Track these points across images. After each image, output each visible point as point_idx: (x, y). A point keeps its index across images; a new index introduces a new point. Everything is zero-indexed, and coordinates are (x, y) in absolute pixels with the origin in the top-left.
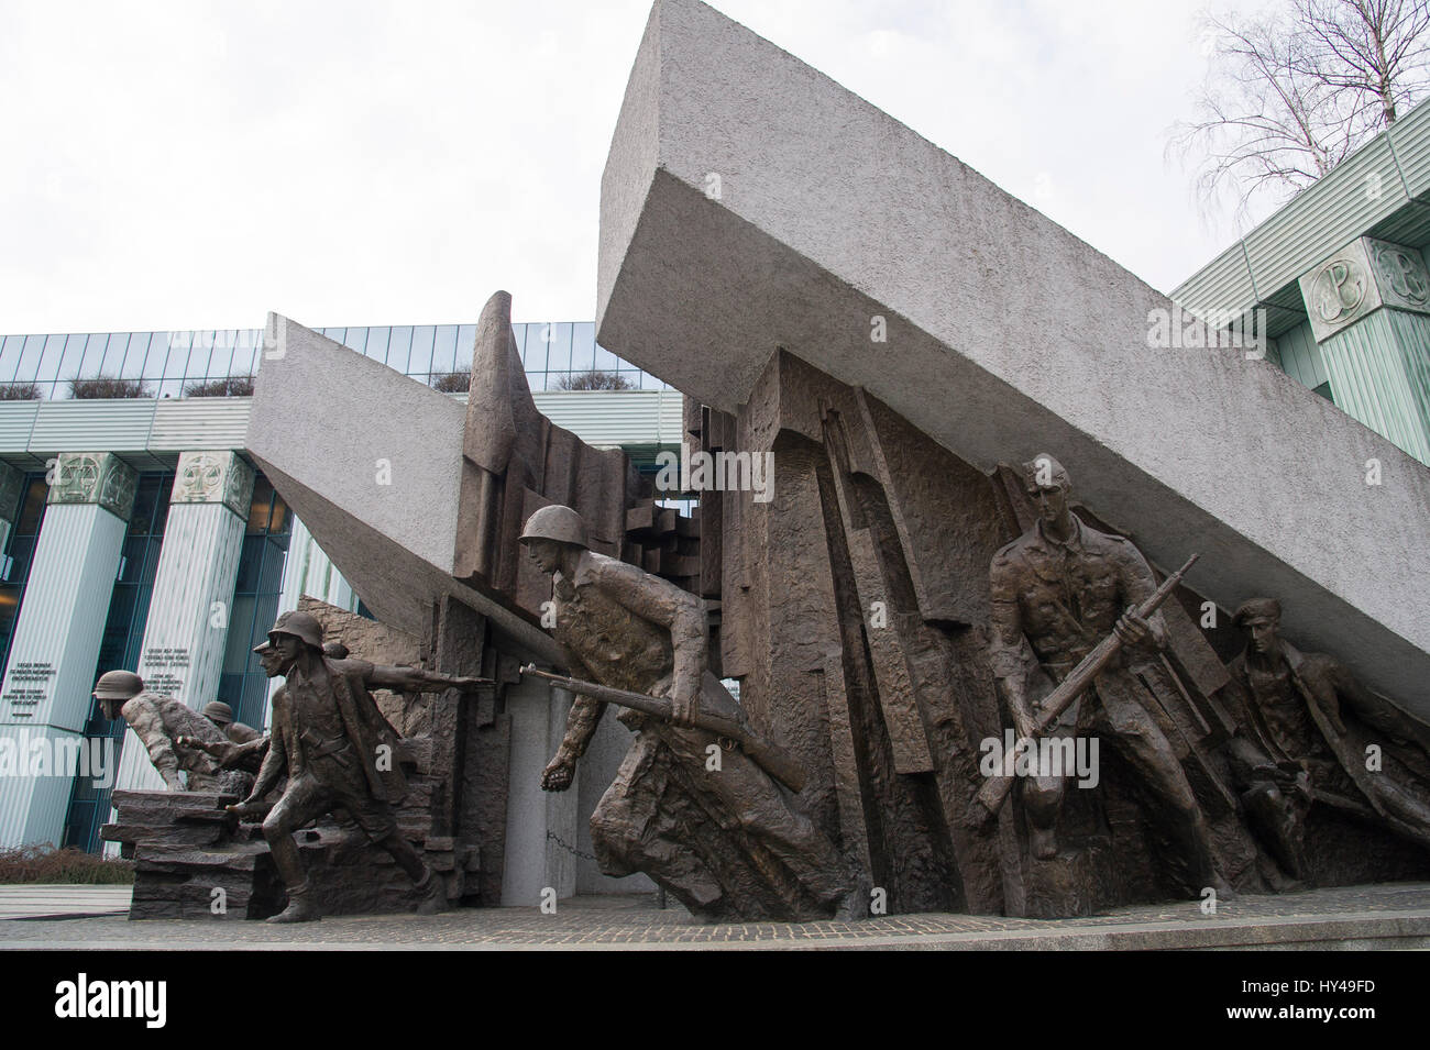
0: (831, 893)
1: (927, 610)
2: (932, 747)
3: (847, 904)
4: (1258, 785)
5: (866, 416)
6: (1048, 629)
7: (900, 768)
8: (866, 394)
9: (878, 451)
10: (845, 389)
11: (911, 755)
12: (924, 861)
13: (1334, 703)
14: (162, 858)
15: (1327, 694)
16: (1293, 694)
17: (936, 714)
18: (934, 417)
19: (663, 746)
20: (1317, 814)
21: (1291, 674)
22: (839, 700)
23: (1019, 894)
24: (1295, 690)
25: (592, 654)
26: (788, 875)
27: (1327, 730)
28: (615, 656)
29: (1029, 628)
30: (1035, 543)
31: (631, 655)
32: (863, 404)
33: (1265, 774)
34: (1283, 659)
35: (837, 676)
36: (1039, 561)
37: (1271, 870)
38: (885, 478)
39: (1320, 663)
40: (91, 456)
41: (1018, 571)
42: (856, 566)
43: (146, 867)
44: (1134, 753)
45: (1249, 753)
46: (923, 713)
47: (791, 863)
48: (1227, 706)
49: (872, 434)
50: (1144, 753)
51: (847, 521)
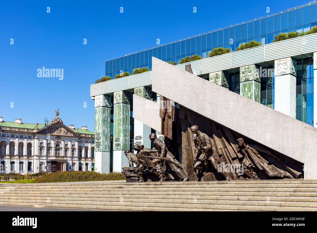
40: (140, 88)
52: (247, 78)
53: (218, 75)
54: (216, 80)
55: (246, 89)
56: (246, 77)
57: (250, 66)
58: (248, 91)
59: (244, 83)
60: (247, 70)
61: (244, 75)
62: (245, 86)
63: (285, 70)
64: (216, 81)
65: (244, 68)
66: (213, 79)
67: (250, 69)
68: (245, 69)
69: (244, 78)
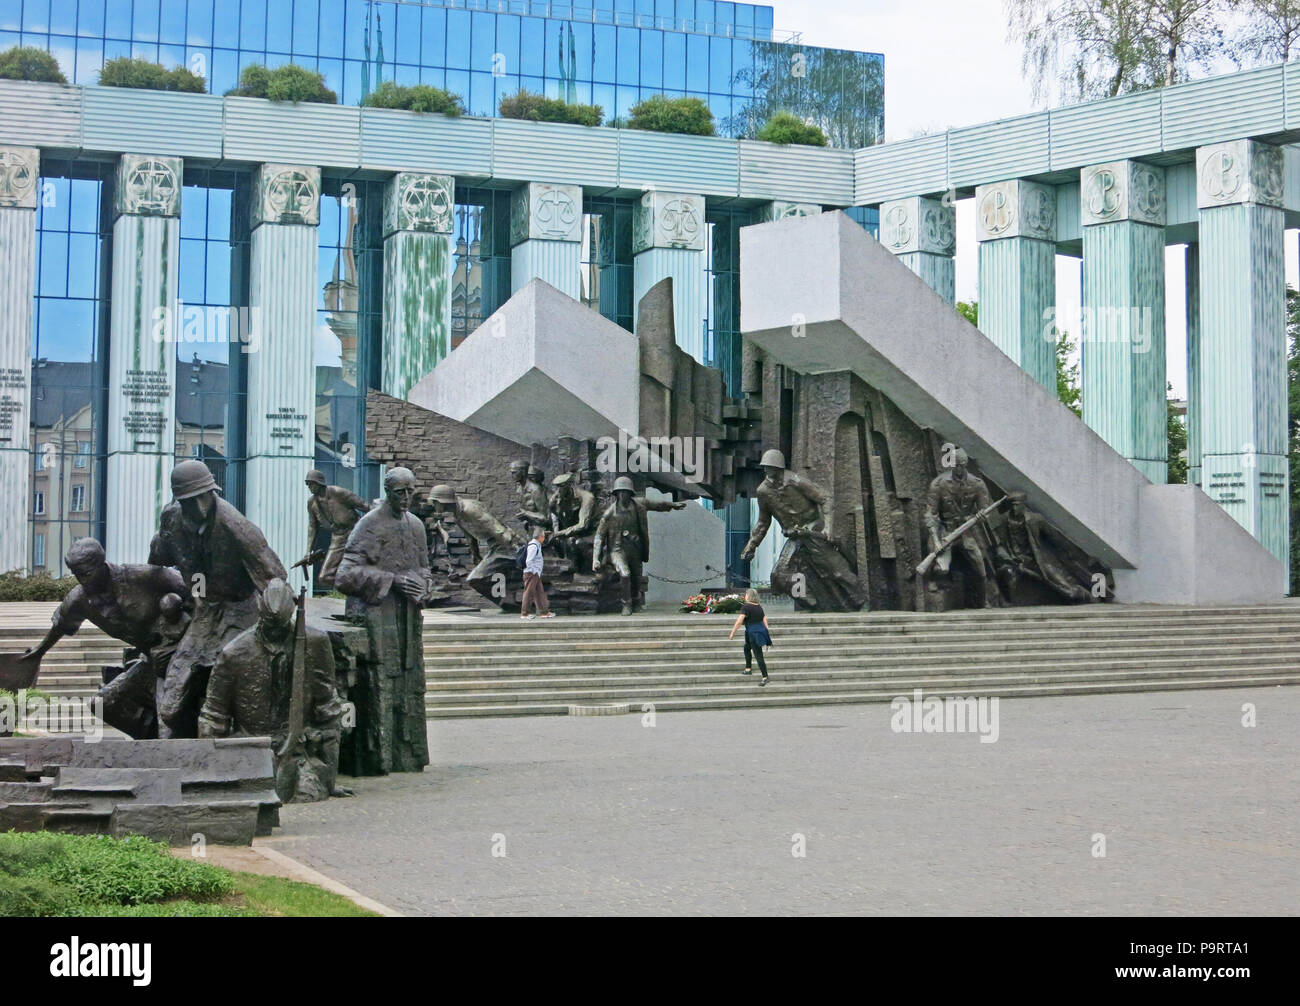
0: (860, 602)
1: (901, 494)
2: (897, 549)
3: (865, 606)
4: (1005, 566)
5: (882, 406)
6: (948, 509)
7: (883, 556)
8: (883, 394)
9: (886, 421)
10: (873, 391)
11: (888, 551)
12: (882, 590)
13: (1038, 534)
14: (563, 590)
15: (1037, 531)
16: (1023, 531)
17: (898, 535)
18: (906, 406)
19: (803, 546)
20: (1023, 577)
21: (1024, 523)
22: (861, 526)
23: (920, 601)
24: (1025, 528)
25: (780, 510)
26: (845, 594)
27: (1034, 546)
28: (793, 512)
29: (941, 510)
30: (949, 479)
31: (802, 513)
32: (881, 399)
33: (1008, 562)
34: (1023, 516)
35: (861, 520)
36: (950, 486)
37: (1003, 599)
38: (888, 435)
39: (1038, 516)
41: (942, 489)
42: (872, 472)
43: (558, 593)
44: (969, 556)
45: (1002, 552)
46: (894, 535)
47: (849, 591)
48: (998, 533)
49: (885, 414)
50: (973, 557)
51: (870, 452)
52: (427, 220)
53: (305, 179)
54: (297, 198)
55: (422, 264)
56: (423, 216)
57: (439, 178)
58: (427, 269)
59: (416, 236)
60: (427, 192)
61: (414, 208)
62: (415, 249)
63: (565, 228)
64: (296, 204)
65: (414, 181)
66: (281, 193)
67: (439, 191)
68: (418, 185)
69: (416, 220)
